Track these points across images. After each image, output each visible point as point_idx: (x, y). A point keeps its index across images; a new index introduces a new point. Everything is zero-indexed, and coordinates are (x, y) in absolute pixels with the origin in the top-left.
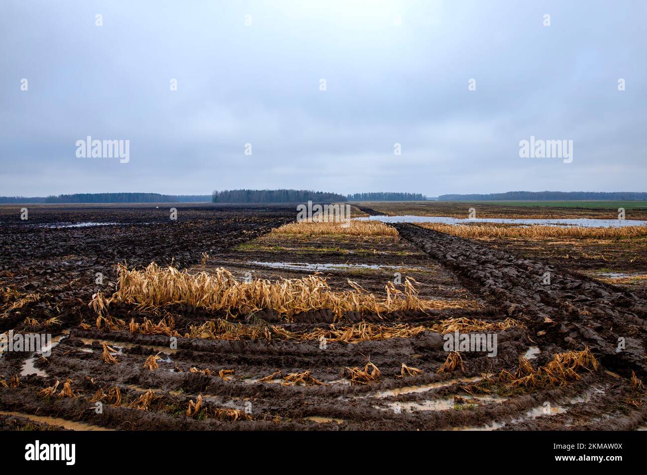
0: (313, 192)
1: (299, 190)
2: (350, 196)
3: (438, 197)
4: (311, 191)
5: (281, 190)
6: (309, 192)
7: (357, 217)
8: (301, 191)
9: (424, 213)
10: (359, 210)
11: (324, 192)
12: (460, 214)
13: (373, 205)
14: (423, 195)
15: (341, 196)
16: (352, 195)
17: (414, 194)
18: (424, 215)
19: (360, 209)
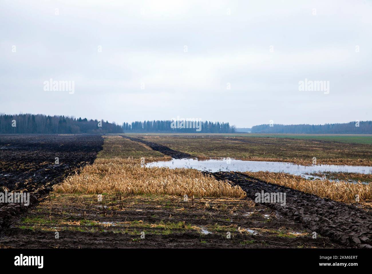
0: (72, 119)
1: (52, 115)
2: (126, 125)
3: (251, 127)
4: (70, 117)
5: (25, 115)
6: (67, 118)
7: (155, 161)
8: (55, 116)
9: (247, 154)
10: (151, 149)
11: (89, 119)
12: (301, 156)
13: (164, 139)
14: (231, 125)
15: (114, 125)
16: (130, 123)
17: (218, 123)
18: (250, 159)
19: (151, 147)
